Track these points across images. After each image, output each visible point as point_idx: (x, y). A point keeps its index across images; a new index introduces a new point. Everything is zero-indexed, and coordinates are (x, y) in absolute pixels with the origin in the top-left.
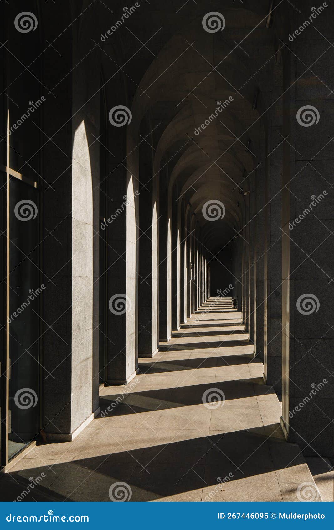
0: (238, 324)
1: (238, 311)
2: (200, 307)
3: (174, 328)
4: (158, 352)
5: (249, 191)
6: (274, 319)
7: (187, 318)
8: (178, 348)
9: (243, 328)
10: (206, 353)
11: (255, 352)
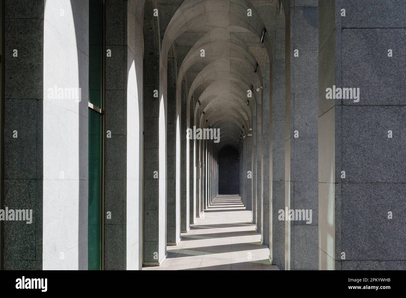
0: (248, 224)
1: (246, 210)
2: (209, 205)
3: (183, 229)
4: (166, 258)
5: (262, 87)
6: (298, 226)
7: (196, 217)
8: (188, 254)
9: (254, 228)
10: (219, 259)
11: (271, 258)
